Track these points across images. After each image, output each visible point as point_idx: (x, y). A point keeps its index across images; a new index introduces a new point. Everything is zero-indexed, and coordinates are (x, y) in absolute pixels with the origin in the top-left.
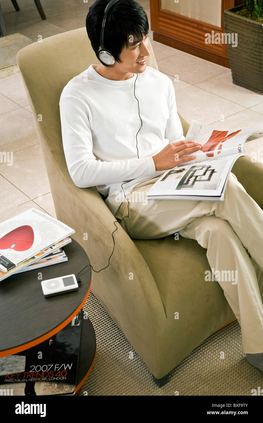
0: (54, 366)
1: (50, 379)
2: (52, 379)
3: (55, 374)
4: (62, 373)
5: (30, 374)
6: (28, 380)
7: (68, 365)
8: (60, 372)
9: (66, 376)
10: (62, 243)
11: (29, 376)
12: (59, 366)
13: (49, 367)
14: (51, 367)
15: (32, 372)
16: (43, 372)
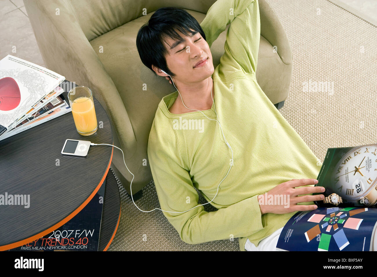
0: (74, 232)
1: (70, 248)
2: (72, 247)
3: (75, 242)
4: (82, 241)
5: (48, 240)
6: (46, 248)
7: (90, 231)
8: (81, 239)
9: (87, 245)
10: (54, 95)
11: (47, 243)
12: (80, 232)
13: (69, 233)
14: (72, 232)
15: (51, 239)
16: (63, 238)
